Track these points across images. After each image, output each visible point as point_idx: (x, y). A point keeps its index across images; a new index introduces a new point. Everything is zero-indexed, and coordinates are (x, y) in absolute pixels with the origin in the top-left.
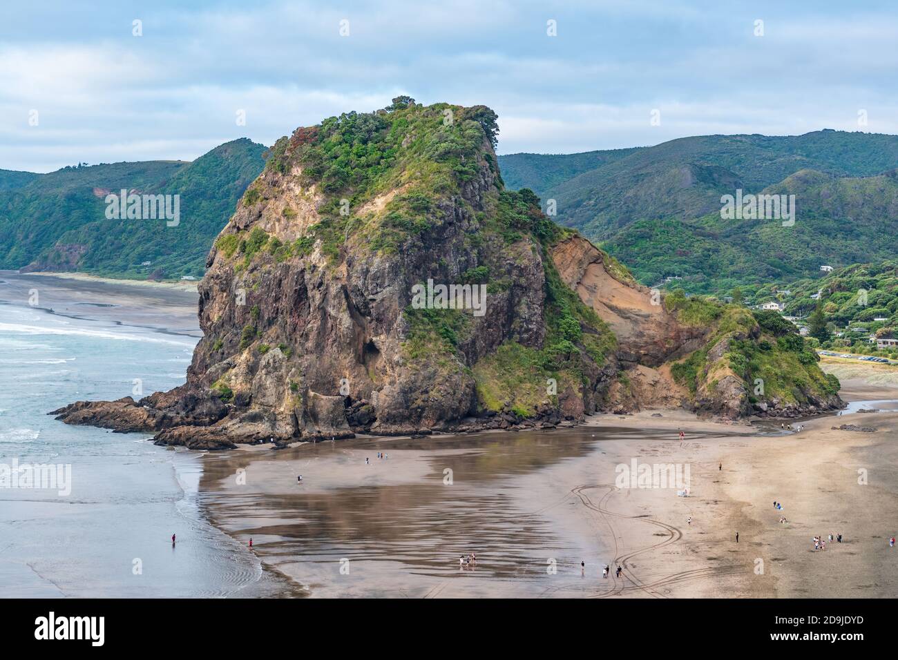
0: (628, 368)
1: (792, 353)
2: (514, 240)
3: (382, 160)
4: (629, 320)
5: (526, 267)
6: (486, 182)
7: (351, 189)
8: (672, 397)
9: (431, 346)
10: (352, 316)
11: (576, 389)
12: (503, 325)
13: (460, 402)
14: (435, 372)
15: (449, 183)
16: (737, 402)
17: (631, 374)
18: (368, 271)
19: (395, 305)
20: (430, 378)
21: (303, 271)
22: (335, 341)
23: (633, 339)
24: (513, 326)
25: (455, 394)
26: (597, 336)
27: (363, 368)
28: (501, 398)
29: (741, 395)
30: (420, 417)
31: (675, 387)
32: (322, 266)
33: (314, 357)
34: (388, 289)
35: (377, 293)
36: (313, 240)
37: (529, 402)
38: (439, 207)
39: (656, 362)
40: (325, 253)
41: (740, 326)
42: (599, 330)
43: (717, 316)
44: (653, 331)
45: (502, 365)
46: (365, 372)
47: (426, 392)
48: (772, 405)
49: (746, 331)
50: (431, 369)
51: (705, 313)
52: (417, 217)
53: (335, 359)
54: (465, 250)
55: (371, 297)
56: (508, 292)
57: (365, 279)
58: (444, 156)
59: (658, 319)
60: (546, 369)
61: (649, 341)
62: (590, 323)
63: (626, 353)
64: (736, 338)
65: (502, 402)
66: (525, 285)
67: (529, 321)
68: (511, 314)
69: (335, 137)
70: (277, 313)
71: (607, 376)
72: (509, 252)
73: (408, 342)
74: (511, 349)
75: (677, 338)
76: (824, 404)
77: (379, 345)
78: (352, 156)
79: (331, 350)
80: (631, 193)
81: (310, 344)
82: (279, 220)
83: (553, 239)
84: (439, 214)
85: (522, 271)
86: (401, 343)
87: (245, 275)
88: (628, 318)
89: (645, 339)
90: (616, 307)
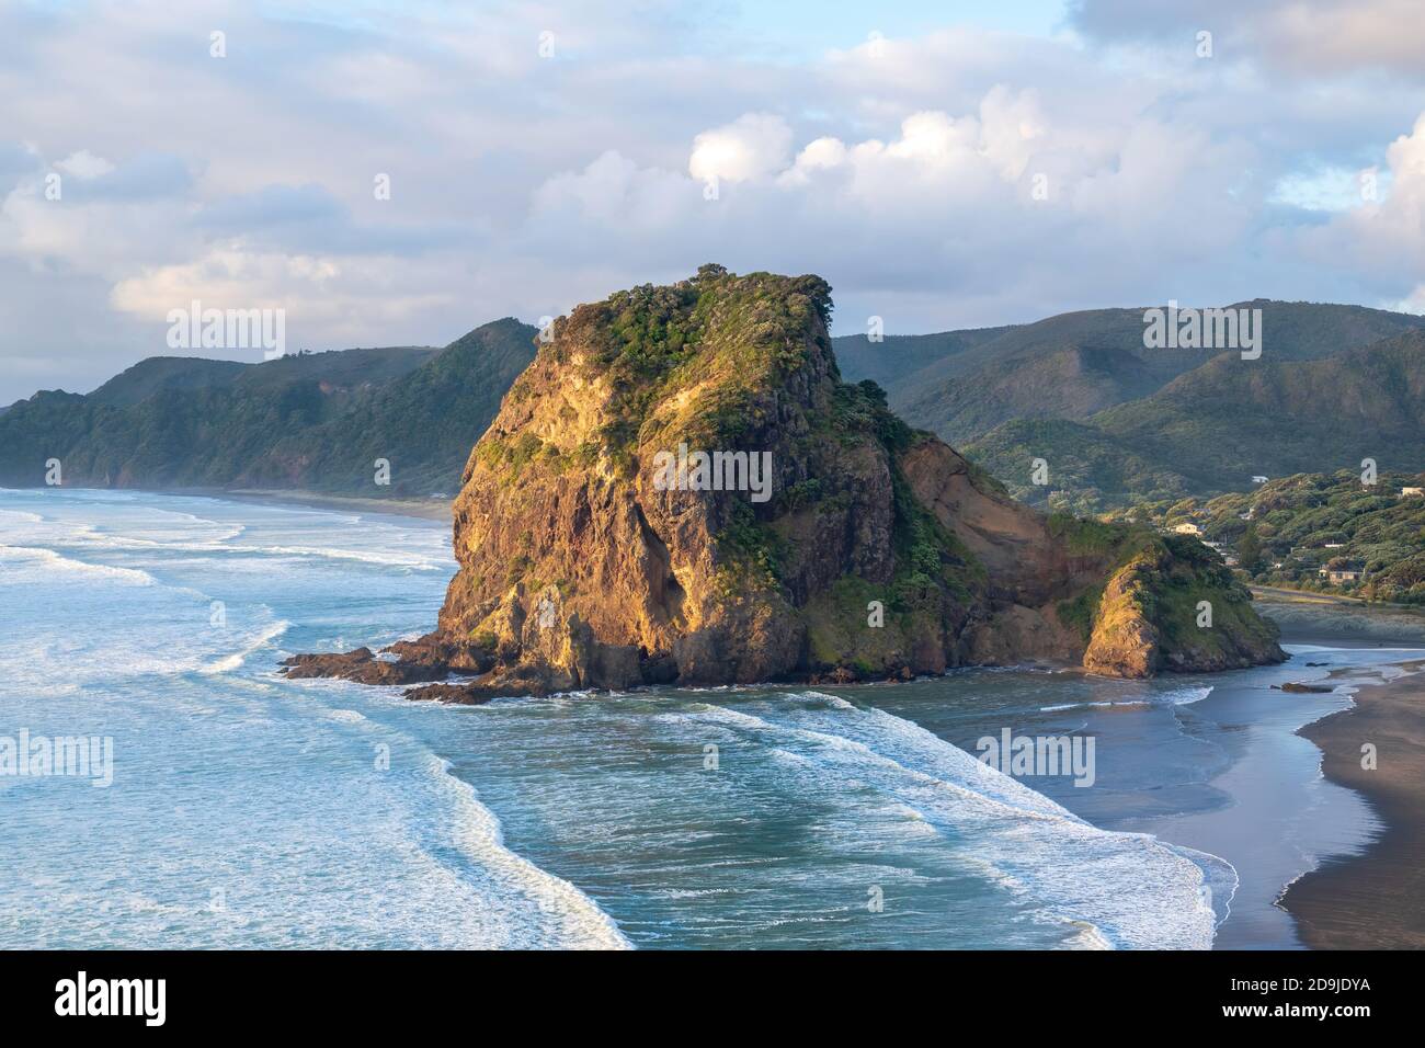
0: (1001, 608)
1: (1216, 590)
2: (853, 446)
3: (685, 346)
4: (1001, 547)
5: (869, 480)
6: (817, 372)
7: (647, 381)
8: (1059, 646)
10: (648, 543)
11: (934, 636)
12: (841, 554)
13: (786, 654)
14: (754, 614)
15: (770, 374)
16: (1144, 653)
17: (1002, 617)
19: (702, 529)
20: (747, 623)
21: (584, 488)
22: (626, 575)
23: (1007, 571)
24: (852, 556)
25: (779, 642)
26: (960, 567)
27: (663, 611)
28: (839, 647)
29: (1148, 645)
31: (1062, 633)
32: (609, 479)
33: (600, 595)
34: (693, 508)
35: (679, 514)
36: (598, 447)
37: (874, 652)
38: (758, 404)
39: (1037, 600)
40: (611, 465)
41: (1147, 555)
42: (963, 560)
43: (1116, 542)
44: (1033, 560)
45: (838, 603)
46: (665, 615)
47: (743, 640)
48: (1189, 656)
49: (1154, 561)
51: (1101, 537)
52: (731, 417)
53: (627, 598)
54: (792, 458)
55: (672, 519)
56: (846, 512)
57: (664, 496)
58: (765, 340)
59: (1040, 545)
60: (895, 610)
61: (1028, 573)
62: (952, 551)
63: (998, 589)
64: (1140, 570)
65: (839, 654)
66: (868, 502)
67: (873, 549)
68: (851, 539)
69: (626, 317)
70: (553, 540)
71: (974, 619)
72: (847, 463)
73: (719, 576)
74: (851, 585)
75: (1064, 569)
76: (1259, 656)
77: (682, 580)
78: (647, 340)
80: (1003, 384)
81: (594, 580)
82: (555, 422)
83: (903, 444)
84: (758, 414)
85: (863, 486)
86: (710, 577)
87: (513, 492)
88: (1001, 544)
89: (1022, 571)
90: (985, 531)
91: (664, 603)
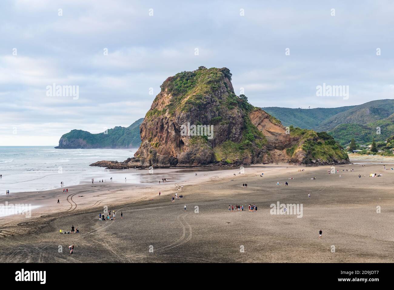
0: (271, 150)
1: (330, 146)
2: (232, 109)
3: (192, 85)
4: (274, 136)
5: (235, 117)
6: (224, 91)
7: (181, 94)
8: (285, 159)
9: (199, 141)
10: (176, 132)
11: (249, 155)
13: (207, 158)
14: (199, 148)
15: (210, 91)
16: (302, 159)
17: (272, 152)
18: (179, 117)
20: (197, 150)
21: (163, 119)
22: (170, 140)
23: (274, 141)
24: (230, 136)
25: (205, 155)
26: (261, 140)
27: (179, 148)
28: (222, 157)
29: (303, 157)
30: (193, 162)
31: (287, 156)
32: (168, 117)
33: (165, 145)
34: (185, 123)
35: (182, 124)
36: (167, 109)
37: (232, 159)
38: (205, 98)
39: (282, 148)
40: (169, 113)
41: (310, 136)
42: (262, 138)
43: (303, 134)
44: (281, 138)
45: (224, 147)
47: (195, 154)
48: (317, 161)
49: (312, 138)
50: (198, 148)
51: (300, 132)
52: (198, 101)
53: (170, 145)
54: (214, 111)
55: (180, 125)
56: (228, 125)
57: (178, 120)
58: (209, 82)
59: (284, 135)
60: (240, 149)
61: (280, 142)
62: (259, 136)
63: (271, 145)
64: (308, 140)
65: (222, 159)
66: (234, 123)
67: (235, 134)
68: (229, 132)
69: (178, 79)
70: (157, 133)
71: (263, 152)
72: (230, 113)
73: (191, 139)
74: (229, 143)
75: (289, 141)
76: (339, 162)
77: (184, 141)
78: (183, 84)
79: (169, 143)
81: (164, 142)
82: (160, 105)
83: (251, 110)
84: (205, 100)
85: (234, 118)
86: (189, 140)
87: (150, 122)
88: (274, 135)
89: (278, 141)
90: (270, 132)
91: (180, 147)
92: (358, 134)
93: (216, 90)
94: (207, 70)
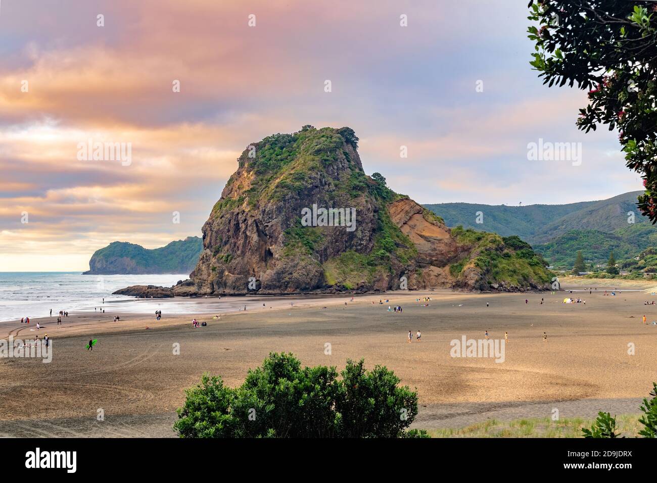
0: (424, 267)
1: (524, 260)
2: (356, 196)
3: (289, 157)
4: (429, 243)
5: (361, 210)
6: (343, 166)
7: (271, 172)
8: (447, 283)
9: (297, 250)
10: (259, 236)
11: (385, 276)
12: (346, 242)
13: (311, 280)
14: (298, 263)
15: (318, 166)
16: (473, 281)
17: (424, 271)
18: (265, 211)
19: (279, 228)
20: (294, 267)
21: (238, 214)
22: (250, 249)
23: (430, 252)
24: (352, 242)
25: (308, 275)
26: (406, 249)
28: (337, 279)
29: (476, 277)
30: (286, 287)
31: (450, 277)
32: (247, 210)
33: (241, 258)
34: (275, 220)
35: (269, 222)
36: (245, 198)
37: (355, 281)
38: (310, 178)
39: (442, 264)
40: (248, 204)
41: (491, 244)
42: (408, 246)
43: (479, 239)
44: (442, 248)
45: (342, 261)
46: (265, 265)
47: (291, 274)
48: (501, 286)
49: (494, 246)
50: (296, 262)
51: (473, 237)
52: (297, 183)
53: (250, 259)
54: (325, 201)
55: (266, 224)
57: (264, 215)
58: (318, 152)
59: (446, 241)
60: (368, 265)
61: (439, 253)
62: (403, 243)
63: (423, 259)
64: (486, 250)
65: (337, 281)
66: (360, 220)
67: (361, 239)
68: (352, 236)
69: (267, 146)
70: (229, 238)
71: (409, 271)
72: (352, 203)
73: (285, 248)
74: (350, 254)
75: (456, 250)
76: (540, 287)
77: (272, 251)
78: (274, 155)
79: (248, 254)
81: (239, 252)
82: (236, 191)
83: (391, 199)
84: (310, 182)
85: (359, 213)
86: (281, 248)
87: (219, 220)
88: (430, 241)
89: (436, 252)
90: (424, 236)
91: (266, 261)
92: (597, 248)
93: (330, 165)
94: (315, 132)
